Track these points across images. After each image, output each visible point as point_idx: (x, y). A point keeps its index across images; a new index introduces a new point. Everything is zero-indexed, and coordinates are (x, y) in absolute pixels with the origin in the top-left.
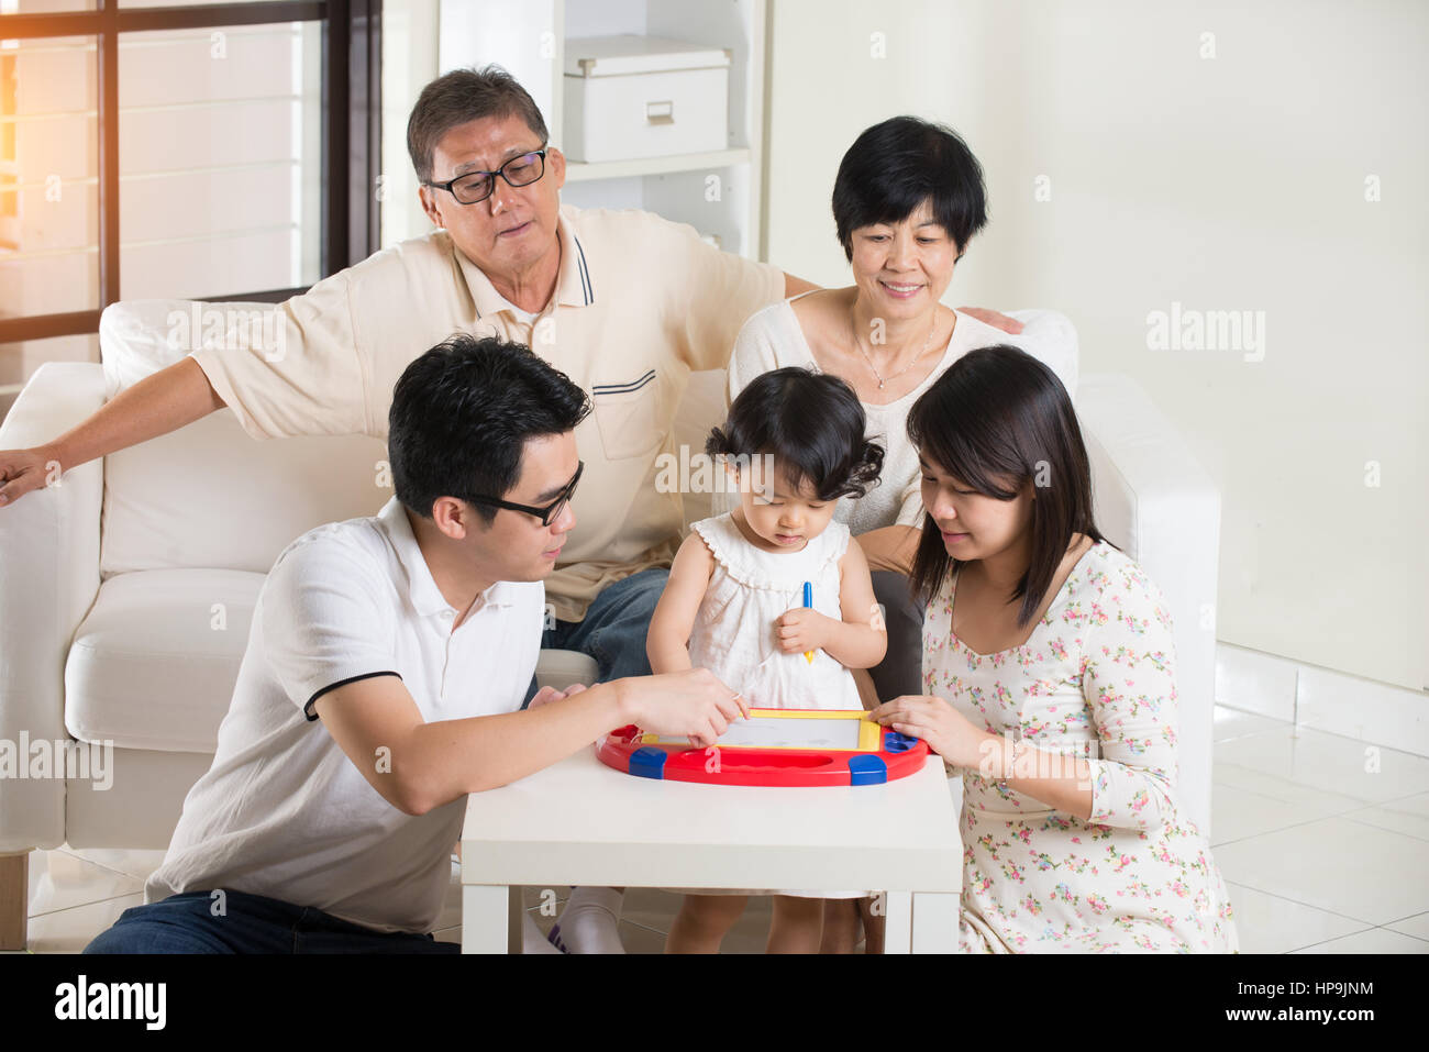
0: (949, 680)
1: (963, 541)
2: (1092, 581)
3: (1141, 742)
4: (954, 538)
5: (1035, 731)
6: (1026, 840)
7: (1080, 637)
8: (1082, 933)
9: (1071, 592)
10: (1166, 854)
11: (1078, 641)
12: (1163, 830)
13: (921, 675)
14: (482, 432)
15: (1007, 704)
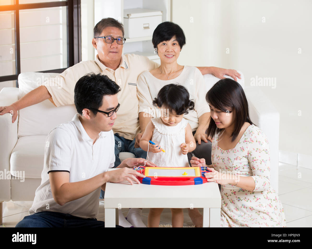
0: (217, 157)
1: (220, 124)
2: (250, 133)
3: (263, 170)
4: (218, 123)
5: (237, 168)
6: (235, 194)
7: (248, 146)
8: (248, 215)
9: (245, 136)
10: (267, 197)
11: (247, 147)
12: (266, 192)
13: (211, 156)
14: (93, 93)
15: (230, 162)
